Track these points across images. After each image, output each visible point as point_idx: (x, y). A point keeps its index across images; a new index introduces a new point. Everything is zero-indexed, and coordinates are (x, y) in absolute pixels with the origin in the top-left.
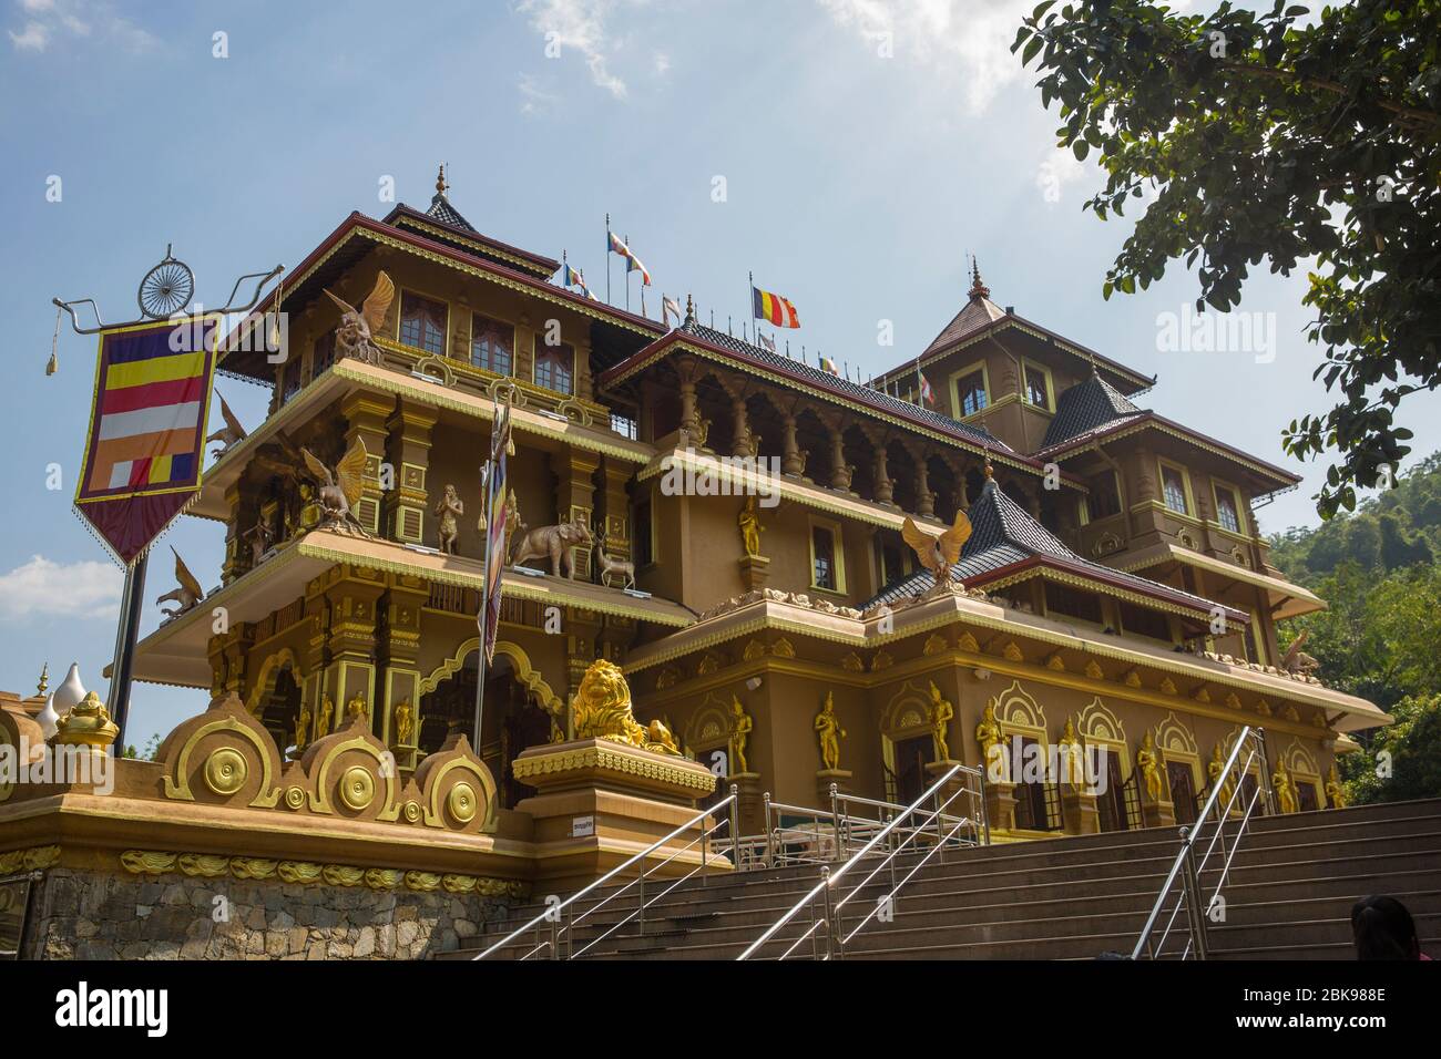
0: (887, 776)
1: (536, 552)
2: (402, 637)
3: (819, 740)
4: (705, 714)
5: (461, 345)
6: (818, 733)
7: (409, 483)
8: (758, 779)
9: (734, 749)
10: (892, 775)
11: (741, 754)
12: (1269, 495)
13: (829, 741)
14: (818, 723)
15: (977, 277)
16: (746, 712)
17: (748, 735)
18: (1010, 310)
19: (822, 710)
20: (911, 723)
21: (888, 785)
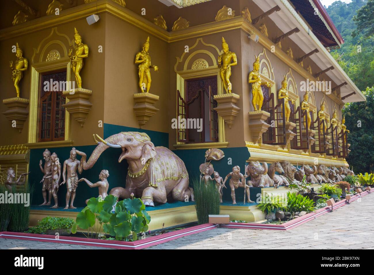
0: (180, 101)
3: (137, 71)
4: (51, 43)
6: (137, 66)
8: (90, 95)
9: (72, 70)
10: (183, 102)
11: (77, 74)
13: (145, 72)
14: (138, 58)
16: (84, 42)
17: (84, 60)
19: (141, 50)
20: (200, 67)
21: (180, 108)
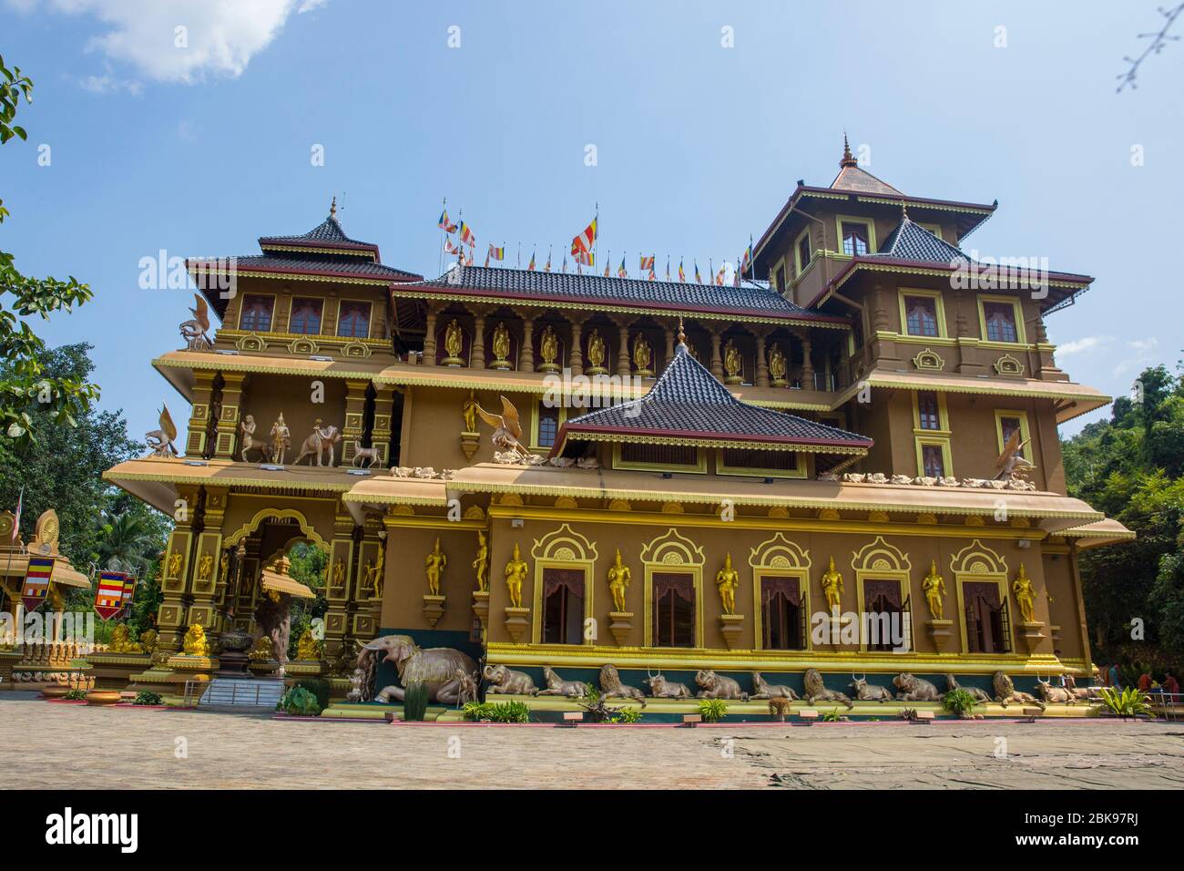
1: (310, 449)
2: (213, 514)
5: (282, 322)
7: (225, 418)
12: (1070, 298)
15: (847, 150)
18: (801, 183)
